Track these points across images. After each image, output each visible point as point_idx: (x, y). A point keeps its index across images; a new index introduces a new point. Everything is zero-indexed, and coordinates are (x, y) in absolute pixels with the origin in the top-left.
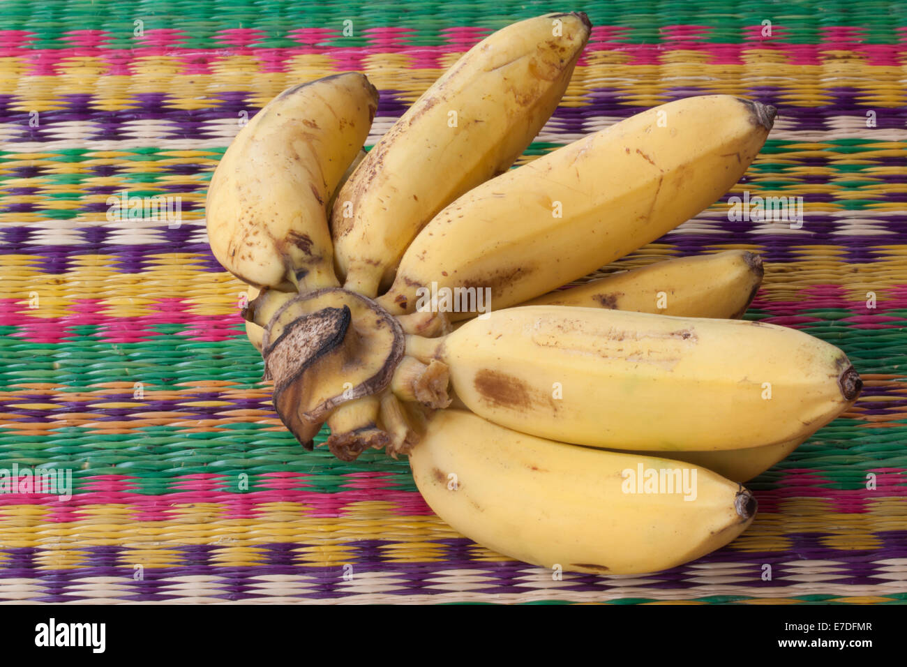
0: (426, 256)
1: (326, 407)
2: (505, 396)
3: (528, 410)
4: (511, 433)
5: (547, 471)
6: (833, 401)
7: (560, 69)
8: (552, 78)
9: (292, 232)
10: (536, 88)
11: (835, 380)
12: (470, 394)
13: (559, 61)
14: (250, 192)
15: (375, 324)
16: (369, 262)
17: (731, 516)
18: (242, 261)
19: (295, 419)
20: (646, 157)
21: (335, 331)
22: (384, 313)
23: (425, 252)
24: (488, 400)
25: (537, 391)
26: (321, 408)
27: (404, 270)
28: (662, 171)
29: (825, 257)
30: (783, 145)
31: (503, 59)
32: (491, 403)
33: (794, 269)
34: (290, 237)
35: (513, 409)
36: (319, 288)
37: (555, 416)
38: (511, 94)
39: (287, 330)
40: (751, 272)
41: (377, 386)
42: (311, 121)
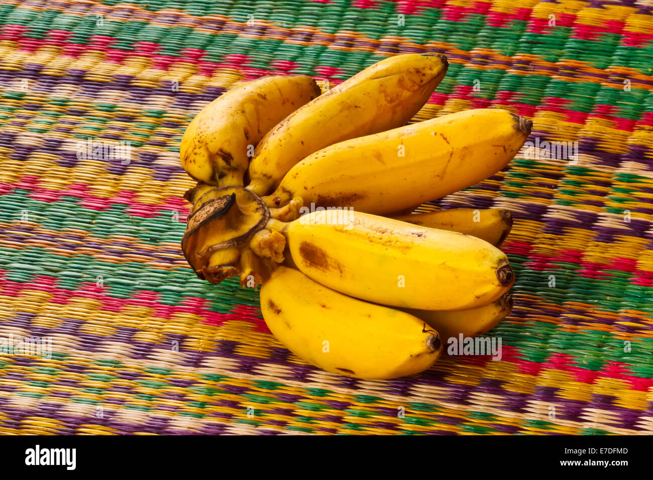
0: (297, 176)
1: (208, 250)
2: (315, 261)
3: (327, 271)
4: (318, 285)
5: (330, 308)
6: (493, 284)
7: (419, 86)
8: (412, 90)
9: (221, 150)
10: (400, 94)
11: (494, 270)
12: (297, 257)
13: (419, 81)
14: (205, 124)
15: (255, 210)
16: (265, 175)
17: (423, 346)
18: (190, 163)
19: (192, 257)
20: (445, 139)
21: (223, 206)
22: (263, 205)
23: (297, 174)
24: (306, 262)
25: (332, 258)
26: (205, 251)
27: (283, 183)
28: (453, 148)
29: (582, 236)
30: (587, 171)
31: (384, 73)
32: (308, 264)
33: (560, 239)
34: (220, 153)
35: (319, 269)
36: (229, 185)
37: (341, 276)
38: (383, 95)
39: (203, 205)
40: (503, 222)
41: (240, 242)
42: (263, 95)
